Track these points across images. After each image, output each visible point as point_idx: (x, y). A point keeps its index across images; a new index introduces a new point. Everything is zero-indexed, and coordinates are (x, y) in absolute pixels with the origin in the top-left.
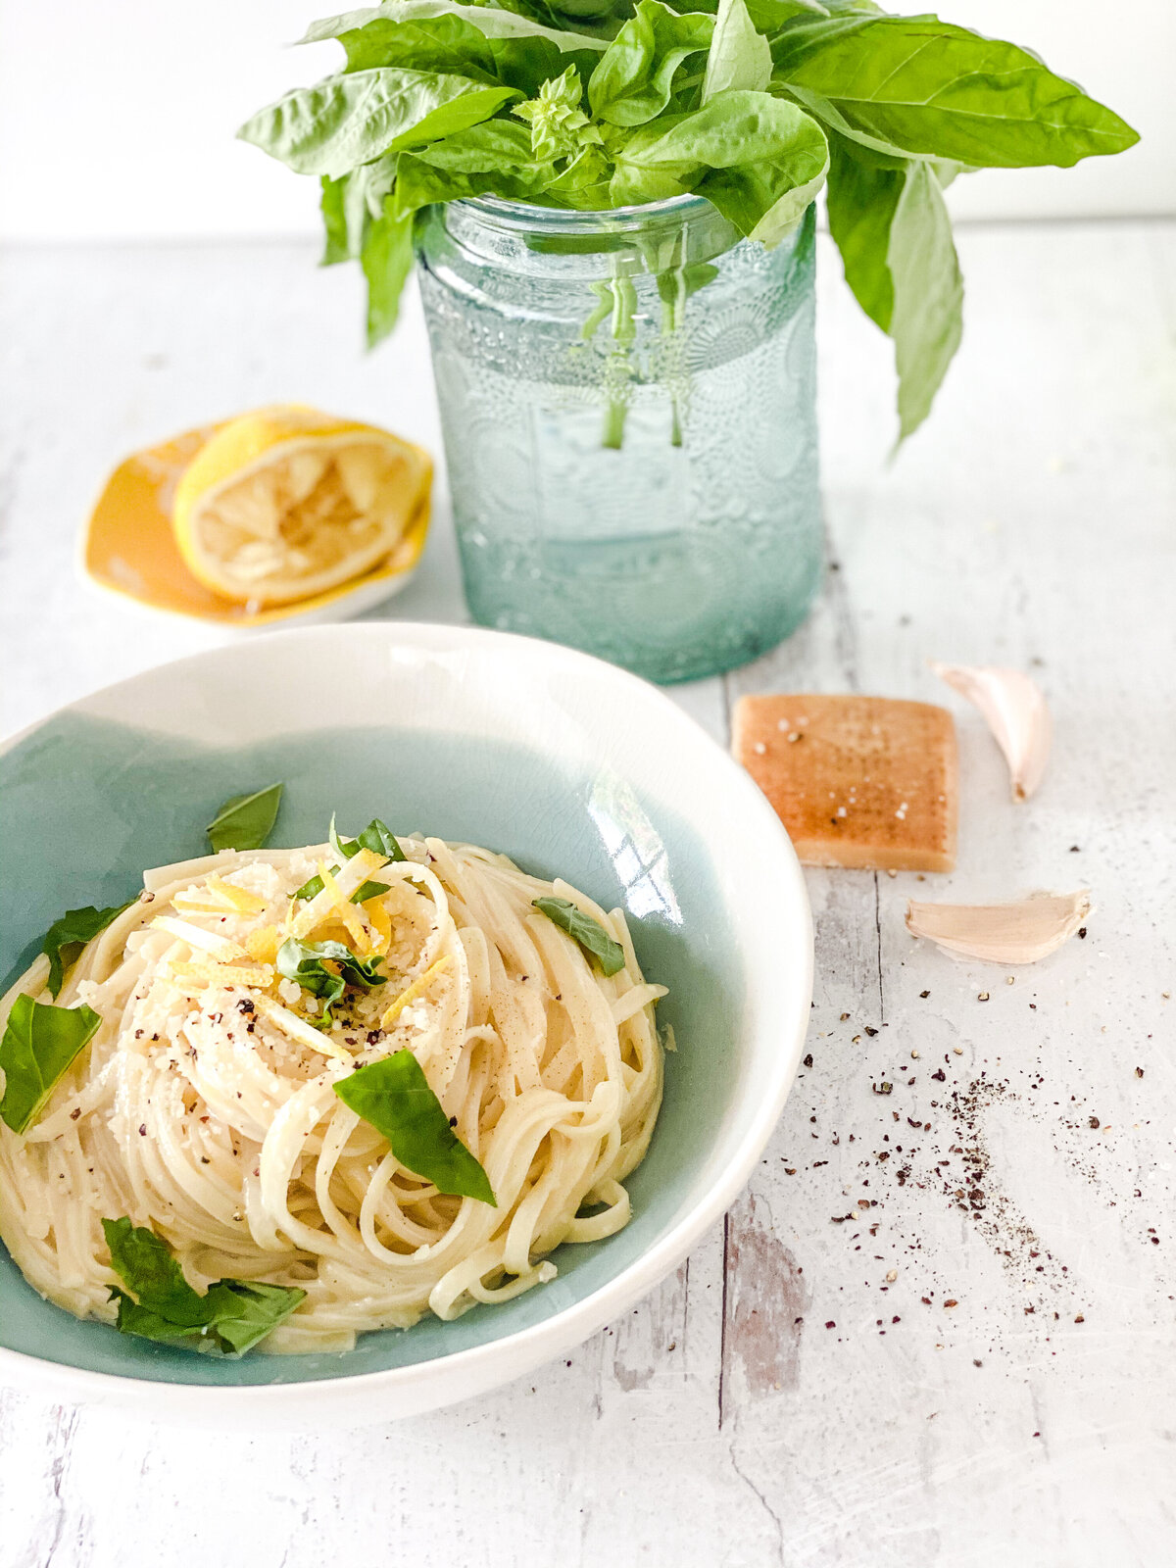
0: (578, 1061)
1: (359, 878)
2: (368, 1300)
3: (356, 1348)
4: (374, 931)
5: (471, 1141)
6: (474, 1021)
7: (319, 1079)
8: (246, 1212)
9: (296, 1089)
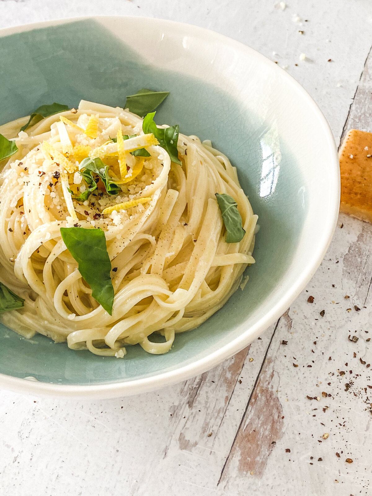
0: (182, 272)
1: (139, 145)
2: (46, 322)
3: (32, 338)
4: (131, 171)
5: (117, 283)
6: (149, 231)
7: (60, 222)
8: (15, 260)
9: (52, 220)
